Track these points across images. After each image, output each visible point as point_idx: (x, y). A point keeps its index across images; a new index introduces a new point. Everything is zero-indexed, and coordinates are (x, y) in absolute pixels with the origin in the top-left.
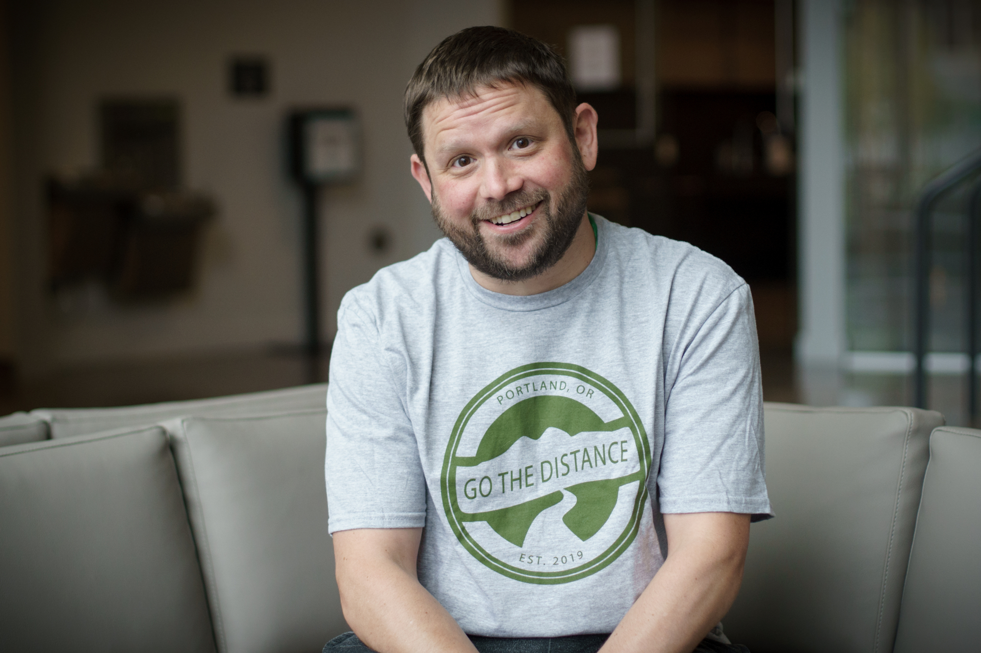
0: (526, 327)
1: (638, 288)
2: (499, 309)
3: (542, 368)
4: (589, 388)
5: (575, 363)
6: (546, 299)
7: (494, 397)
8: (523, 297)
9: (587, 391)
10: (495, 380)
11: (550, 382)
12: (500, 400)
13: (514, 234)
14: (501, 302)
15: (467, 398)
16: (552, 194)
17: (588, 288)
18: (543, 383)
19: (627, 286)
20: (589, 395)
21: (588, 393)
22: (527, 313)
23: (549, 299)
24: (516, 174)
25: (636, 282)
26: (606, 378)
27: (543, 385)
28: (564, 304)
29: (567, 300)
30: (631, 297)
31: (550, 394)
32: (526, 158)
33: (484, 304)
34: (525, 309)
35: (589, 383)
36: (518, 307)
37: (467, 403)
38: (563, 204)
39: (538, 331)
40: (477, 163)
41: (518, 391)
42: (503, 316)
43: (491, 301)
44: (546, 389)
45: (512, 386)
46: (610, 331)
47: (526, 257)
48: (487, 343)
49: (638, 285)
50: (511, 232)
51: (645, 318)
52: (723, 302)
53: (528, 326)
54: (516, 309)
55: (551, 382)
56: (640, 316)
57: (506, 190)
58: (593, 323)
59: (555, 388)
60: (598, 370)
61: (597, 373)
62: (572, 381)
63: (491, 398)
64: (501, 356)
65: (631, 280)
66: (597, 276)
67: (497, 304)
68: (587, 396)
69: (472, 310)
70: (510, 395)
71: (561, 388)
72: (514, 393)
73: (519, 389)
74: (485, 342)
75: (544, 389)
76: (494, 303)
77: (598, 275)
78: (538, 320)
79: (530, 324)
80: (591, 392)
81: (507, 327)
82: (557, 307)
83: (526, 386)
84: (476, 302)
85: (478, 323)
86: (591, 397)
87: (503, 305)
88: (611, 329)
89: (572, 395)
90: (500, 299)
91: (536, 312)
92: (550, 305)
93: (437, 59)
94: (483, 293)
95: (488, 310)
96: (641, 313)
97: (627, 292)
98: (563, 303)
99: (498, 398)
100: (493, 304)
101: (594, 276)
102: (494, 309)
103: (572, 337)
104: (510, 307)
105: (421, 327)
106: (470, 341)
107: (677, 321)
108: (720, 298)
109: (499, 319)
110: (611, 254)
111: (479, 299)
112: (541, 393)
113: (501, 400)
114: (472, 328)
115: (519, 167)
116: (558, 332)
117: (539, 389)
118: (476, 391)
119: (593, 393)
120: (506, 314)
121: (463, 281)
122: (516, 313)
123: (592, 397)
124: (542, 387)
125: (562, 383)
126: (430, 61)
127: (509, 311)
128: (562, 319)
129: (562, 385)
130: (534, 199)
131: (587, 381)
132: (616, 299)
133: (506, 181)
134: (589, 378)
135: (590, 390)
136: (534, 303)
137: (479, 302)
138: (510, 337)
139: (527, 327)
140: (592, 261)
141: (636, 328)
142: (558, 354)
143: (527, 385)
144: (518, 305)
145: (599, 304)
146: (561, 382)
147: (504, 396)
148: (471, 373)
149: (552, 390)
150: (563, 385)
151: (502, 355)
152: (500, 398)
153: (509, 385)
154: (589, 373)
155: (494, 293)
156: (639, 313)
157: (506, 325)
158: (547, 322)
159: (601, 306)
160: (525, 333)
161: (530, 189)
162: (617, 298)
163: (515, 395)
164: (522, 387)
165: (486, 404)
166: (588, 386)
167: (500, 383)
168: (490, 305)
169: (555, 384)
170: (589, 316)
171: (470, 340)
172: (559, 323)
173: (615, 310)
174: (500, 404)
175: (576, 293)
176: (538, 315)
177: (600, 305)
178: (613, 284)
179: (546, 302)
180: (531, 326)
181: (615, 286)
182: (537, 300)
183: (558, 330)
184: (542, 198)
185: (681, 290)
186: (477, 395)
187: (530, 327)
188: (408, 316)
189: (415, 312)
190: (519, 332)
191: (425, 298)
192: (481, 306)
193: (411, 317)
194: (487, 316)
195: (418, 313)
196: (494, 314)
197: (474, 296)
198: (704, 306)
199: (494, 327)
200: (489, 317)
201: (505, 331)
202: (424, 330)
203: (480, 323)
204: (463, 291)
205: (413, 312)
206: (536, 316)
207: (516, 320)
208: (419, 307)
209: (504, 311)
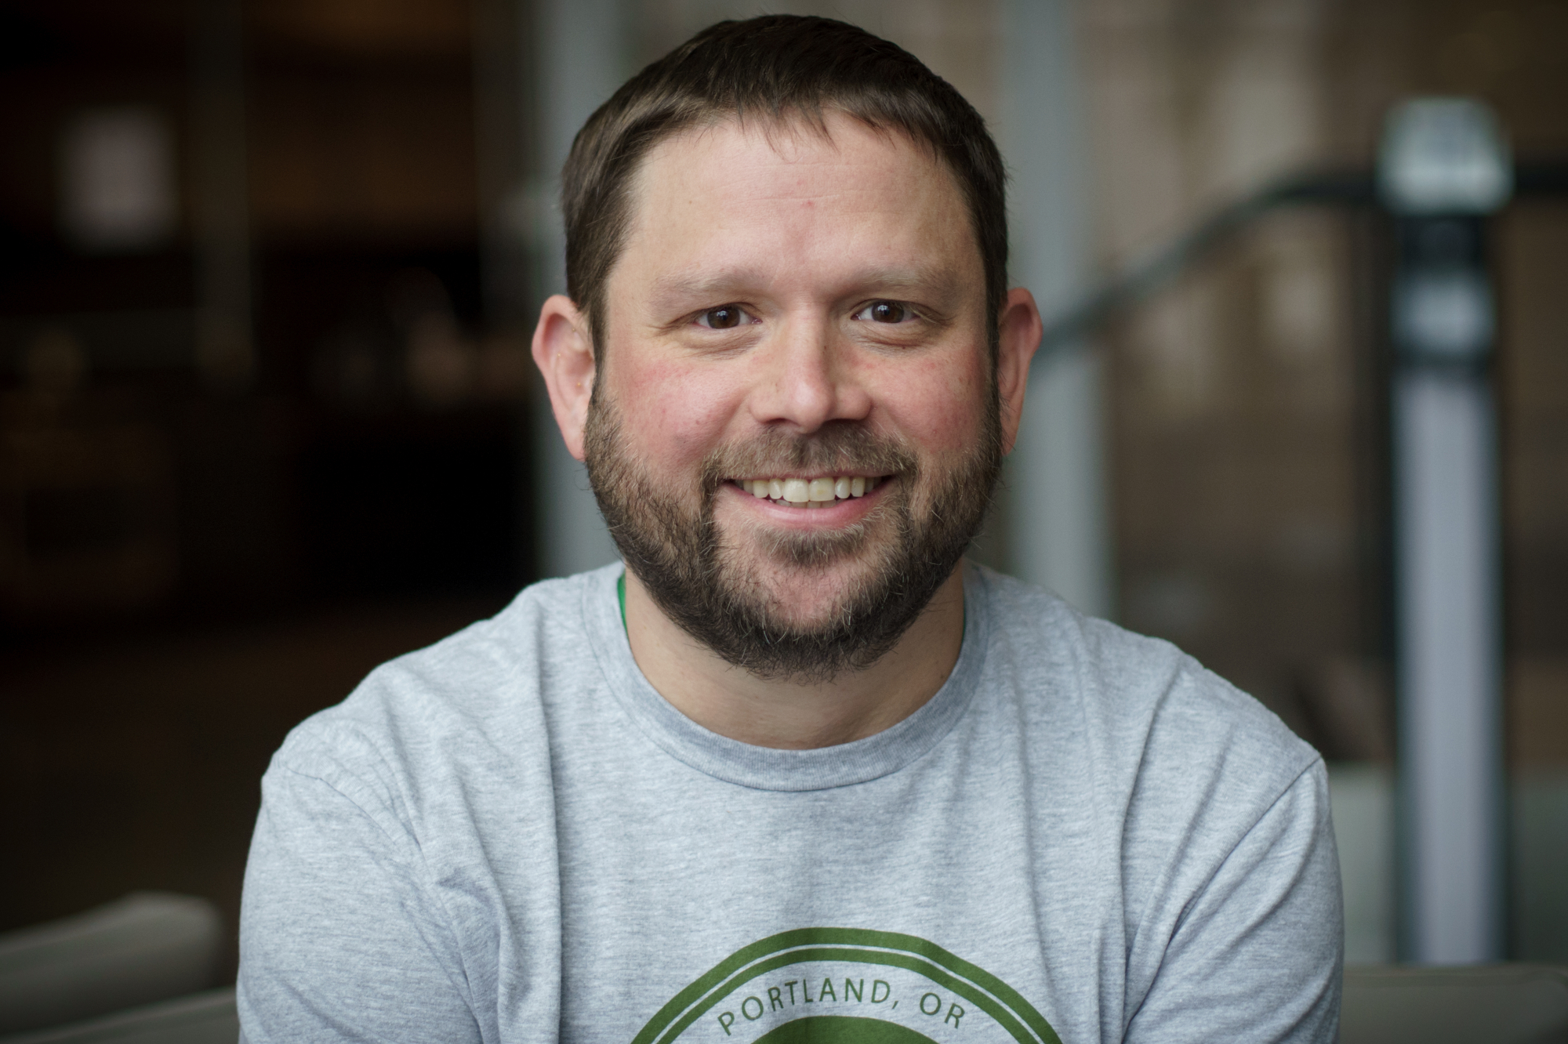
0: (790, 830)
1: (1063, 743)
2: (721, 779)
3: (826, 942)
4: (952, 1001)
5: (915, 932)
6: (844, 762)
7: (711, 1015)
8: (786, 752)
9: (945, 1009)
10: (712, 971)
11: (844, 981)
12: (726, 1023)
13: (813, 536)
14: (729, 762)
15: (640, 1016)
16: (927, 465)
17: (946, 738)
18: (827, 981)
19: (1035, 734)
20: (952, 1020)
21: (950, 1014)
22: (794, 794)
23: (853, 764)
24: (858, 384)
25: (1059, 724)
26: (1000, 978)
27: (827, 989)
28: (889, 778)
29: (896, 769)
30: (1047, 764)
31: (845, 1014)
32: (888, 349)
33: (680, 764)
34: (790, 784)
35: (950, 989)
36: (772, 778)
37: (638, 1030)
38: (947, 501)
39: (819, 845)
40: (760, 329)
41: (773, 1000)
42: (731, 798)
43: (700, 757)
44: (835, 999)
45: (758, 987)
46: (1004, 852)
47: (825, 605)
48: (687, 868)
49: (1063, 734)
50: (807, 527)
51: (1080, 823)
52: (1278, 799)
53: (796, 828)
54: (767, 785)
55: (849, 982)
56: (1066, 818)
57: (832, 407)
58: (959, 828)
59: (859, 998)
60: (974, 954)
61: (972, 962)
62: (904, 980)
63: (702, 1018)
64: (726, 903)
65: (1046, 718)
66: (966, 709)
67: (717, 766)
68: (947, 1021)
69: (644, 779)
70: (752, 1008)
71: (877, 998)
72: (764, 1003)
73: (774, 994)
74: (682, 865)
75: (828, 997)
76: (709, 762)
77: (968, 705)
78: (822, 815)
80: (957, 1011)
81: (741, 826)
82: (871, 785)
83: (788, 988)
84: (658, 758)
85: (662, 815)
86: (957, 1026)
87: (731, 769)
88: (1006, 848)
89: (906, 1017)
90: (726, 753)
91: (818, 793)
92: (854, 778)
94: (684, 733)
95: (692, 780)
96: (1071, 809)
97: (1035, 750)
98: (884, 775)
99: (720, 1019)
100: (706, 767)
101: (960, 709)
102: (709, 778)
103: (907, 864)
104: (750, 778)
105: (521, 820)
106: (642, 863)
107: (1159, 842)
108: (1271, 789)
109: (720, 804)
110: (994, 649)
111: (668, 750)
112: (824, 1008)
113: (731, 1023)
114: (647, 827)
115: (870, 367)
116: (870, 850)
117: (817, 998)
118: (662, 997)
119: (961, 1016)
120: (739, 793)
121: (618, 700)
122: (766, 794)
123: (960, 1026)
124: (823, 993)
125: (879, 985)
127: (748, 787)
128: (882, 818)
129: (878, 991)
130: (884, 461)
131: (947, 982)
132: (1014, 766)
133: (832, 387)
134: (951, 974)
135: (954, 1006)
136: (813, 771)
137: (669, 757)
138: (749, 855)
139: (794, 833)
140: (955, 670)
141: (1057, 849)
142: (867, 909)
143: (791, 984)
144: (773, 773)
145: (973, 780)
146: (876, 982)
147: (738, 1013)
148: (649, 948)
149: (849, 1001)
150: (882, 990)
151: (730, 900)
152: (726, 1019)
153: (749, 982)
154: (952, 961)
155: (713, 735)
156: (1064, 810)
157: (739, 823)
158: (844, 824)
159: (978, 785)
160: (789, 846)
162: (1016, 762)
163: (766, 1008)
164: (782, 988)
165: (689, 1034)
166: (949, 997)
167: (725, 978)
168: (698, 768)
169: (857, 987)
170: (951, 810)
171: (642, 859)
172: (874, 828)
173: (1014, 797)
174: (725, 1035)
175: (919, 750)
176: (822, 803)
177: (974, 783)
178: (1005, 728)
179: (844, 769)
181: (1010, 731)
182: (824, 764)
183: (871, 844)
184: (901, 466)
185: (1168, 764)
186: (665, 1008)
187: (799, 832)
188: (483, 789)
189: (501, 780)
190: (774, 844)
191: (526, 741)
192: (673, 768)
193: (492, 793)
194: (687, 795)
195: (508, 781)
196: (708, 792)
197: (654, 742)
198: (1230, 807)
199: (704, 824)
200: (693, 798)
201: (736, 836)
202: (531, 829)
203: (668, 813)
204: (619, 729)
205: (496, 778)
206: (817, 804)
207: (766, 812)
208: (512, 765)
209: (736, 786)
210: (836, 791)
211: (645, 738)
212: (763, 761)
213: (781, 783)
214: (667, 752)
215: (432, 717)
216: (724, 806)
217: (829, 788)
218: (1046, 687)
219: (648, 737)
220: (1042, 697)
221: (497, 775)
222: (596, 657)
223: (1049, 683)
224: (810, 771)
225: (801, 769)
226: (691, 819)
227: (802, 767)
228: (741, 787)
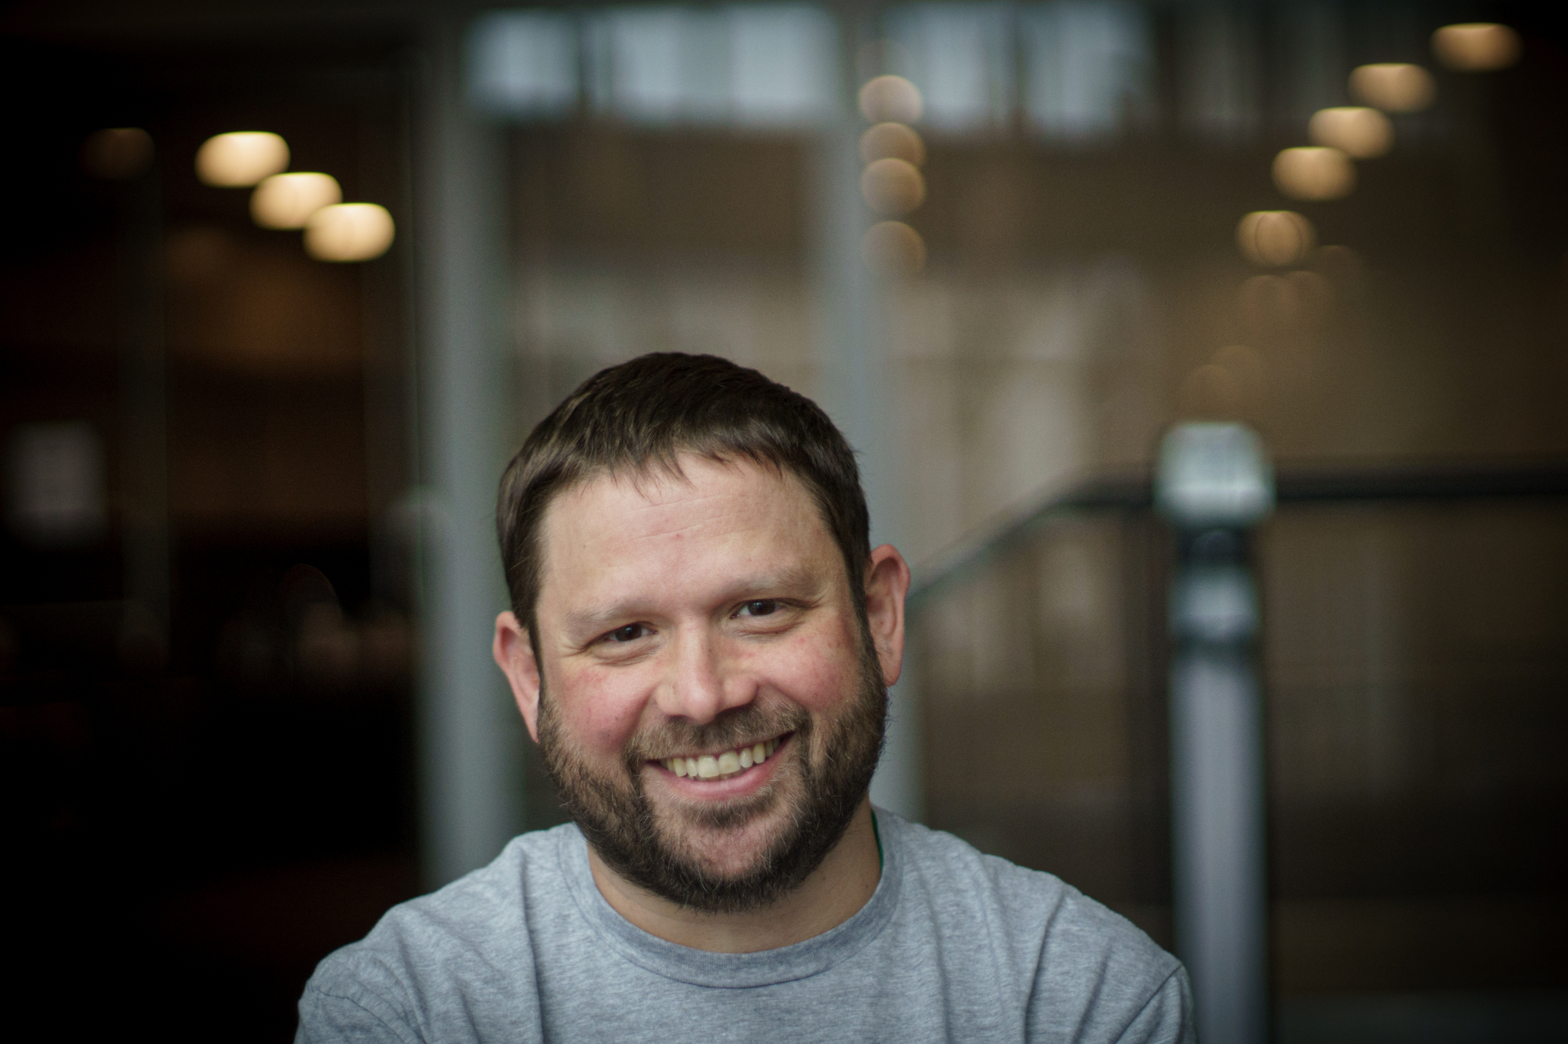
0: (738, 1022)
1: (972, 953)
2: (678, 981)
6: (781, 963)
8: (732, 955)
13: (729, 803)
14: (683, 966)
16: (817, 720)
17: (872, 944)
19: (949, 946)
22: (740, 991)
23: (789, 964)
24: (743, 672)
25: (968, 938)
28: (821, 976)
29: (827, 969)
30: (960, 970)
32: (764, 638)
33: (642, 970)
34: (736, 982)
36: (720, 977)
38: (838, 743)
39: (765, 1033)
40: (657, 639)
42: (687, 997)
43: (658, 963)
46: (925, 1040)
47: (749, 855)
49: (971, 946)
50: (723, 797)
51: (989, 1019)
52: (1151, 997)
53: (743, 1020)
54: (717, 983)
56: (978, 1014)
57: (720, 702)
58: (885, 1019)
65: (957, 933)
66: (888, 921)
67: (673, 970)
69: (611, 985)
76: (667, 967)
77: (890, 919)
78: (765, 1008)
79: (747, 1017)
81: (696, 1021)
82: (807, 982)
84: (623, 966)
85: (628, 1013)
87: (686, 972)
88: (928, 1037)
90: (681, 959)
91: (760, 990)
92: (790, 976)
93: (592, 397)
94: (642, 944)
95: (653, 983)
96: (982, 1007)
97: (951, 959)
98: (817, 973)
100: (664, 971)
101: (883, 921)
102: (666, 980)
104: (702, 978)
105: (513, 1023)
107: (1057, 1033)
108: (1145, 989)
109: (677, 1003)
110: (909, 878)
111: (631, 960)
114: (616, 1024)
115: (751, 655)
116: (809, 1035)
120: (693, 992)
121: (587, 921)
122: (716, 992)
126: (575, 403)
127: (701, 986)
128: (816, 1008)
130: (776, 727)
132: (933, 971)
133: (720, 683)
136: (755, 970)
137: (632, 965)
139: (741, 1024)
140: (879, 887)
141: (973, 1038)
144: (721, 973)
145: (895, 980)
155: (668, 944)
156: (976, 1008)
157: (694, 1018)
158: (784, 1015)
159: (899, 985)
160: (737, 1035)
161: (771, 703)
162: (935, 968)
168: (657, 972)
170: (877, 1004)
172: (810, 1017)
173: (935, 995)
175: (846, 954)
176: (764, 998)
177: (896, 983)
178: (924, 940)
179: (781, 969)
180: (749, 1020)
181: (928, 942)
182: (763, 964)
183: (809, 1031)
184: (793, 727)
185: (1059, 969)
187: (746, 1023)
188: (481, 999)
189: (495, 991)
190: (724, 1034)
191: (516, 958)
192: (636, 975)
193: (488, 1002)
194: (650, 996)
195: (501, 991)
196: (667, 993)
197: (619, 953)
198: (1113, 1004)
199: (664, 1020)
200: (655, 998)
201: (692, 1029)
202: (522, 1029)
203: (633, 1012)
204: (589, 944)
205: (491, 990)
206: (759, 999)
207: (716, 1008)
208: (504, 978)
209: (690, 986)
210: (774, 988)
211: (611, 951)
212: (712, 963)
213: (728, 982)
214: (631, 961)
215: (437, 944)
216: (681, 1004)
217: (770, 984)
218: (955, 908)
219: (614, 949)
220: (953, 916)
221: (492, 987)
222: (569, 888)
223: (958, 905)
224: (753, 970)
225: (745, 969)
226: (654, 1016)
227: (746, 967)
228: (695, 986)
